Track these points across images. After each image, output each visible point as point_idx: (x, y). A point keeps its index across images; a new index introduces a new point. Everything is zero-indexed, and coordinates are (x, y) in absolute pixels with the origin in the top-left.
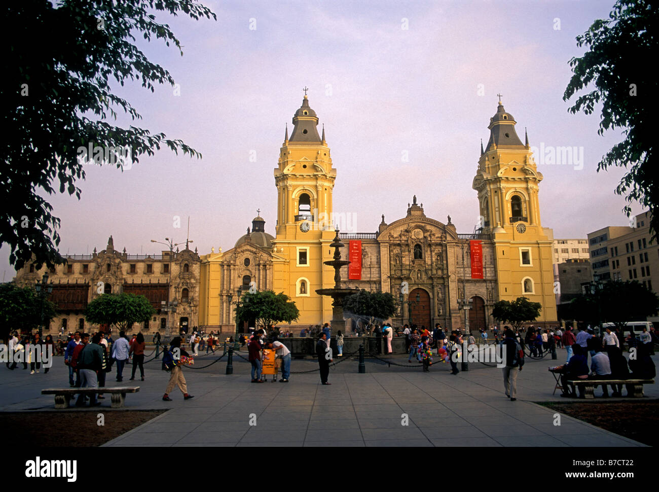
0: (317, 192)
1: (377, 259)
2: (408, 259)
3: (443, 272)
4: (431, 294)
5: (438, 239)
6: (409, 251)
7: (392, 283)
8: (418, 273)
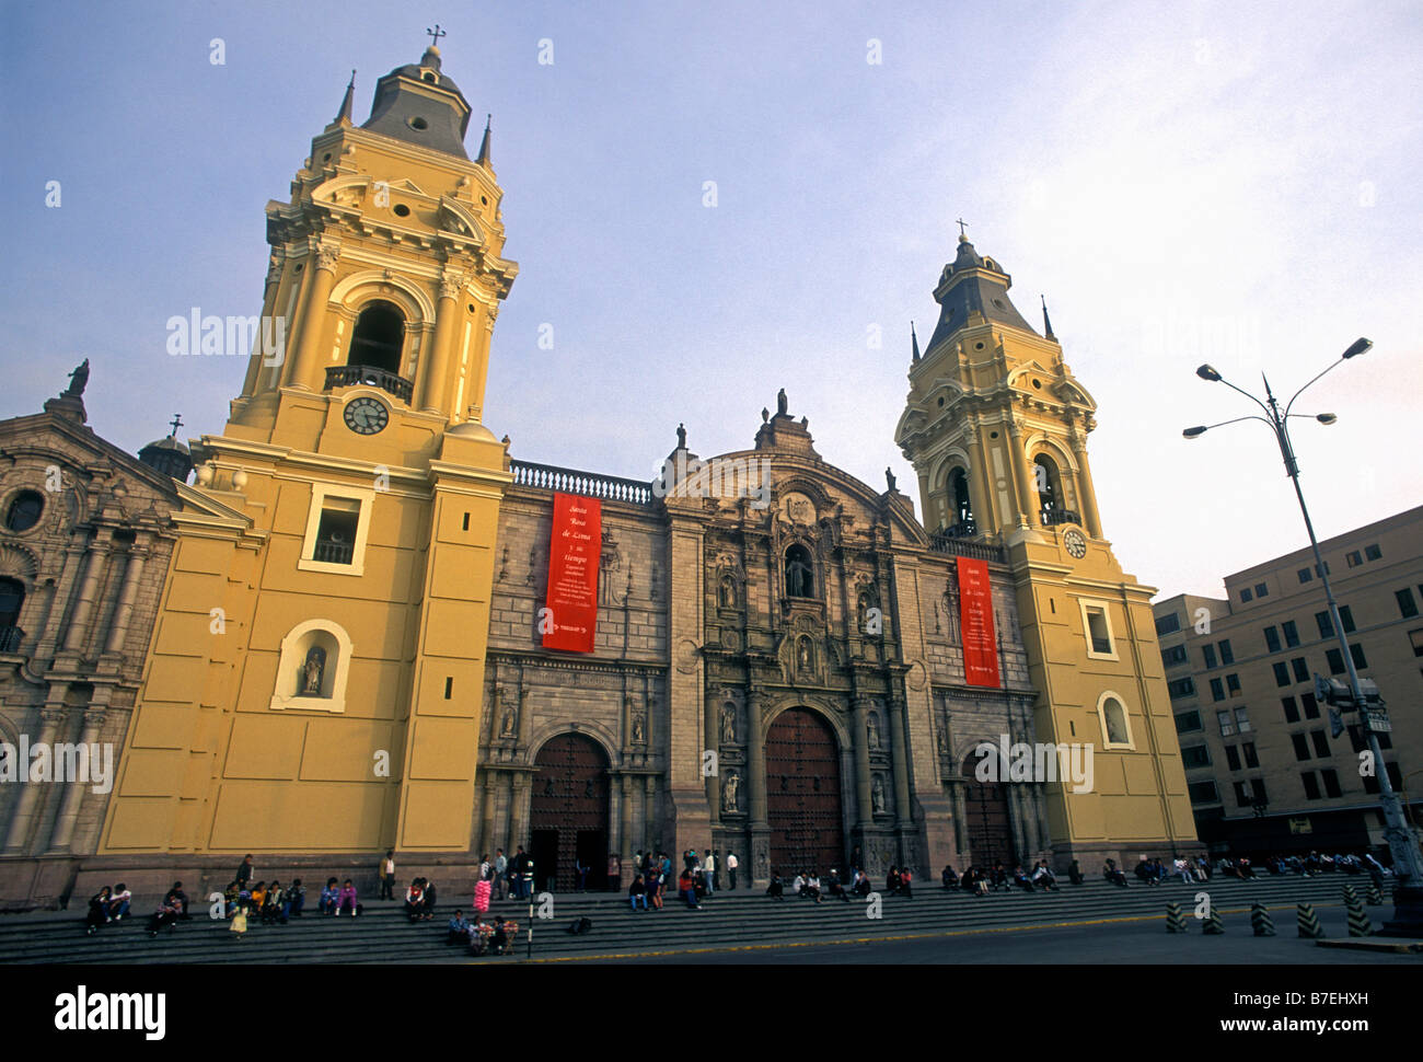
0: (439, 303)
1: (654, 580)
2: (767, 592)
3: (881, 655)
4: (843, 735)
5: (862, 538)
6: (770, 566)
7: (711, 679)
8: (801, 650)
